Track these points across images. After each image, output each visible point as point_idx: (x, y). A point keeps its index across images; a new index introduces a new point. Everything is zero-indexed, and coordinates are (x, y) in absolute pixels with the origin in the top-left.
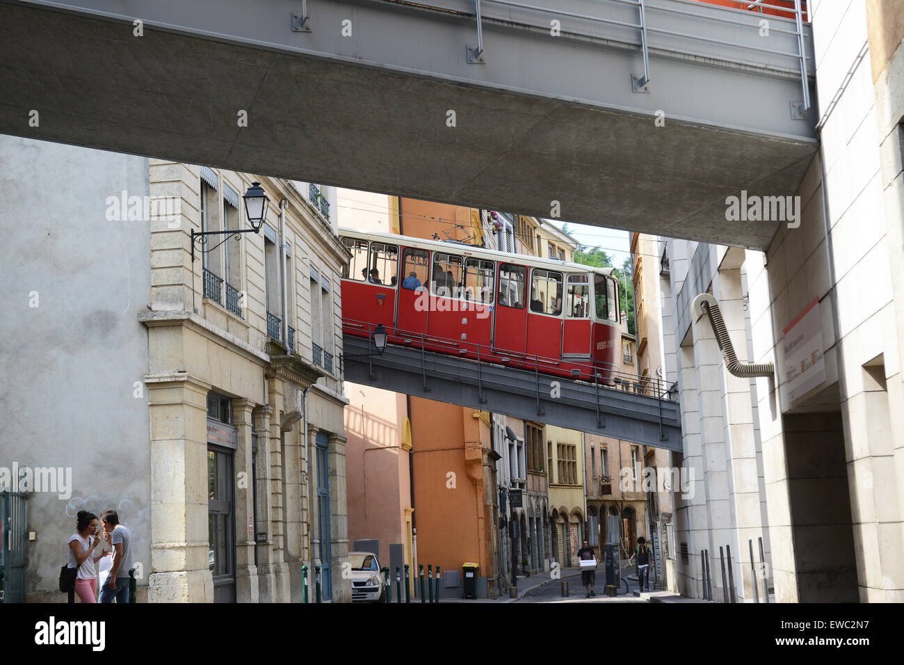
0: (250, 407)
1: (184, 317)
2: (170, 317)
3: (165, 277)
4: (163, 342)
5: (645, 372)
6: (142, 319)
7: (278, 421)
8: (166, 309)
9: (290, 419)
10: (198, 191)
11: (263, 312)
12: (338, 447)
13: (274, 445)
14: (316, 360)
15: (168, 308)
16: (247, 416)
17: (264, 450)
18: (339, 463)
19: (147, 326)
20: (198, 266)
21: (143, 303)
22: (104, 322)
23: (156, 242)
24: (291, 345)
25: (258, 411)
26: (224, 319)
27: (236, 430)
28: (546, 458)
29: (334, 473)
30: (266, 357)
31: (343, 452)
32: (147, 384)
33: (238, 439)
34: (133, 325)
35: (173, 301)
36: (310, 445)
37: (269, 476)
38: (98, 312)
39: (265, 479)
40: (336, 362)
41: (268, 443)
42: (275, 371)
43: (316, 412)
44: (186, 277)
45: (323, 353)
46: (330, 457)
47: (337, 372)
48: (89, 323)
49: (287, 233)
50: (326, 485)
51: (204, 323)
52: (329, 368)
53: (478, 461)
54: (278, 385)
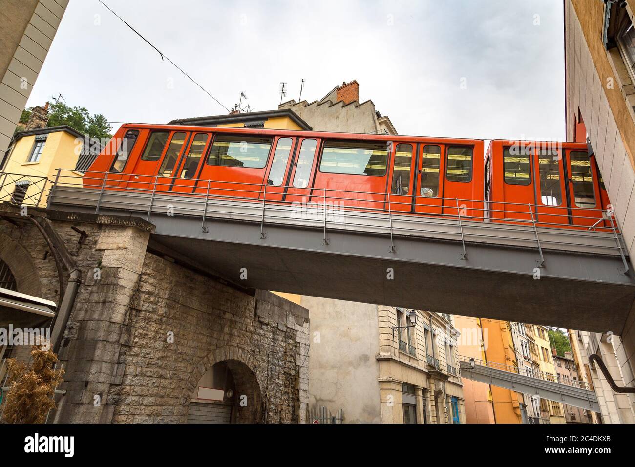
0: (421, 389)
1: (390, 357)
2: (386, 357)
3: (384, 343)
4: (384, 366)
5: (580, 376)
6: (377, 358)
7: (433, 394)
8: (384, 354)
9: (438, 394)
10: (396, 313)
11: (425, 354)
12: (461, 402)
13: (432, 403)
14: (449, 371)
15: (385, 354)
16: (420, 393)
17: (428, 404)
18: (462, 408)
19: (379, 360)
20: (396, 339)
21: (376, 352)
22: (365, 358)
23: (381, 331)
24: (438, 366)
25: (425, 391)
26: (408, 358)
27: (416, 398)
28: (547, 405)
29: (460, 412)
30: (427, 371)
31: (463, 404)
32: (379, 381)
33: (417, 401)
34: (374, 360)
35: (387, 351)
36: (448, 402)
37: (431, 414)
38: (364, 355)
39: (429, 416)
40: (457, 371)
41: (429, 402)
42: (430, 375)
43: (450, 390)
44: (391, 343)
45: (452, 368)
46: (458, 406)
47: (458, 375)
48: (360, 358)
49: (434, 326)
50: (458, 416)
51: (398, 359)
52: (455, 373)
53: (518, 408)
54: (432, 381)
